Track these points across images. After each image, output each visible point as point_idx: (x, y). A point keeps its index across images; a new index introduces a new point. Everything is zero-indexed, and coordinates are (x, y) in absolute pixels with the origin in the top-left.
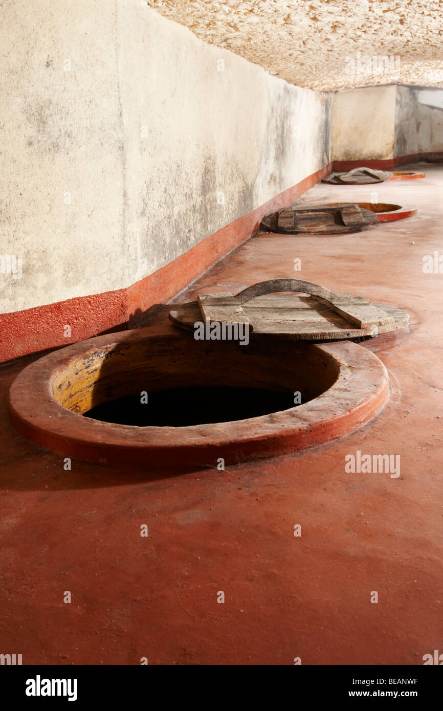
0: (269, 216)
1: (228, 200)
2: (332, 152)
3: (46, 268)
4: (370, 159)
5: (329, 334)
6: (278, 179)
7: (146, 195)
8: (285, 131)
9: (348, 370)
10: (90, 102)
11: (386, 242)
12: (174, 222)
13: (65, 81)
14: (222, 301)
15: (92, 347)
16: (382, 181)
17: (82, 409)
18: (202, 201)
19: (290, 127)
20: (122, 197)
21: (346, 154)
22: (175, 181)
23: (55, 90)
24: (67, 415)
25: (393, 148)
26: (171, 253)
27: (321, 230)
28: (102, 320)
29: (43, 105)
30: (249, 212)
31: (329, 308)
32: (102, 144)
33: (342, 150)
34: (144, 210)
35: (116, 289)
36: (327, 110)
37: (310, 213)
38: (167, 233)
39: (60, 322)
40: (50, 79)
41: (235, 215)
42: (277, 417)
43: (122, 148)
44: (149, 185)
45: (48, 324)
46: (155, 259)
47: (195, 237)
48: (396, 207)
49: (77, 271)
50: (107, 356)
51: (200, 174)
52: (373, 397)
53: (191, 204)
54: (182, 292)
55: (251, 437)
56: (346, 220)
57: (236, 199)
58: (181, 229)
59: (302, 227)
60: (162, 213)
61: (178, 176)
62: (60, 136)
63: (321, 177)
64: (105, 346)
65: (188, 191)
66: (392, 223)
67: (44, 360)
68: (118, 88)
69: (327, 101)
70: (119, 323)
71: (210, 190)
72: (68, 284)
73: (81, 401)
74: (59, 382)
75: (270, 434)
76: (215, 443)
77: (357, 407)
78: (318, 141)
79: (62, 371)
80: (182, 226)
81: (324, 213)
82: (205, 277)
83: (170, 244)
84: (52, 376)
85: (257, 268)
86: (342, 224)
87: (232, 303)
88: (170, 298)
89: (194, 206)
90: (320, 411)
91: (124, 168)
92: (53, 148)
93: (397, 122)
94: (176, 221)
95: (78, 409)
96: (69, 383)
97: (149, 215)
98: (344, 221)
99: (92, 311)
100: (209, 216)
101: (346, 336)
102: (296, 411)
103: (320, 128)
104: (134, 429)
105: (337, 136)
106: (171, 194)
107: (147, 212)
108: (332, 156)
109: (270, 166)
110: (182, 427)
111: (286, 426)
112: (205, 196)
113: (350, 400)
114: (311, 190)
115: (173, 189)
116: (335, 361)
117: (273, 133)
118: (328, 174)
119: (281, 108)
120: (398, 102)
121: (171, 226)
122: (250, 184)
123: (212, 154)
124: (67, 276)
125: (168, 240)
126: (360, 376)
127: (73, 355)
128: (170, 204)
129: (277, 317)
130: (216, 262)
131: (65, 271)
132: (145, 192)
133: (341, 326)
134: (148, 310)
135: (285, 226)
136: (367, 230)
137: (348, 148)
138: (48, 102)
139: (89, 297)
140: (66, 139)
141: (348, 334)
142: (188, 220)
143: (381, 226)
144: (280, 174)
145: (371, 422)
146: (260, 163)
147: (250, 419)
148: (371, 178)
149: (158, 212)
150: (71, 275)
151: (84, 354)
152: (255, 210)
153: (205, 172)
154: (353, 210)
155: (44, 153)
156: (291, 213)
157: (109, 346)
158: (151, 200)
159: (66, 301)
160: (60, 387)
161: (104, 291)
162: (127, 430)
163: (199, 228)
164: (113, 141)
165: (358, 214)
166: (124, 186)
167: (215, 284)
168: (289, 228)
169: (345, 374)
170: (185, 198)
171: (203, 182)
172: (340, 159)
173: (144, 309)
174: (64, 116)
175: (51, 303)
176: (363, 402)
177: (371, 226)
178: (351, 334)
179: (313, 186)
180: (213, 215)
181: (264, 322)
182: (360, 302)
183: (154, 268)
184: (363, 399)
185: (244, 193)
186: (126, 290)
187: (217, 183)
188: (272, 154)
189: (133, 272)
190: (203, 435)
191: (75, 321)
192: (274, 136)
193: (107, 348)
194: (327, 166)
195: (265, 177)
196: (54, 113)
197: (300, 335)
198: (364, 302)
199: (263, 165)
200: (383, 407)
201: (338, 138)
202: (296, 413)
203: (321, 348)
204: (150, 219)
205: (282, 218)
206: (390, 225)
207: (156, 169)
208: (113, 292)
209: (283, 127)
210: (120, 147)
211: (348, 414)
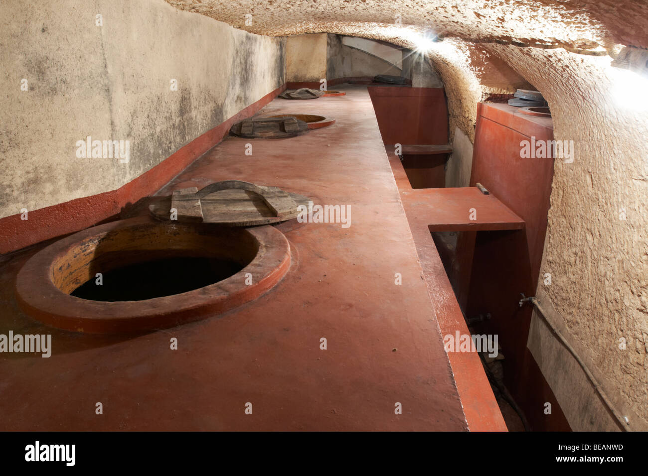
0: (236, 125)
1: (202, 117)
2: (286, 76)
3: (52, 179)
4: (311, 81)
5: (256, 221)
6: (243, 99)
7: (132, 122)
8: (248, 65)
9: (264, 249)
10: (80, 57)
11: (311, 144)
12: (156, 138)
13: (59, 42)
14: (186, 197)
15: (88, 236)
16: (318, 98)
17: (82, 281)
18: (180, 120)
19: (252, 62)
20: (110, 126)
21: (296, 77)
22: (156, 109)
23: (51, 49)
24: (57, 295)
25: (326, 74)
26: (155, 160)
27: (270, 135)
28: (99, 213)
29: (41, 60)
30: (220, 124)
31: (261, 199)
32: (91, 88)
33: (293, 75)
34: (130, 132)
35: (109, 191)
36: (281, 48)
37: (264, 123)
38: (151, 147)
39: (65, 217)
40: (46, 41)
41: (209, 126)
42: (208, 289)
43: (108, 90)
44: (134, 114)
45: (56, 218)
46: (142, 166)
47: (175, 146)
48: (322, 118)
49: (77, 180)
50: (100, 242)
51: (178, 102)
52: (277, 270)
53: (171, 123)
54: (165, 186)
55: (187, 307)
56: (287, 129)
57: (209, 116)
58: (163, 142)
59: (258, 134)
60: (146, 133)
61: (159, 105)
62: (57, 82)
63: (277, 94)
64: (98, 235)
65: (168, 115)
66: (318, 130)
67: (49, 249)
68: (103, 47)
69: (281, 42)
70: (112, 215)
71: (187, 112)
72: (70, 189)
73: (80, 276)
74: (59, 265)
75: (200, 304)
76: (160, 314)
77: (264, 278)
78: (275, 70)
79: (62, 256)
80: (164, 140)
81: (273, 123)
82: (185, 173)
83: (154, 154)
84: (54, 261)
85: (221, 166)
86: (284, 131)
87: (194, 198)
88: (156, 191)
89: (174, 125)
90: (239, 283)
91: (110, 105)
92: (51, 92)
93: (329, 57)
94: (158, 137)
95: (78, 281)
96: (68, 264)
97: (135, 136)
98: (286, 129)
99: (91, 208)
100: (187, 130)
101: (267, 223)
102: (222, 284)
103: (276, 61)
104: (105, 304)
105: (289, 66)
106: (153, 119)
107: (132, 134)
108: (286, 78)
109: (237, 90)
110: (141, 301)
111: (213, 296)
112: (183, 117)
113: (260, 273)
114: (270, 103)
115: (155, 114)
116: (257, 241)
117: (238, 68)
118: (283, 91)
119: (244, 50)
120: (328, 44)
121: (154, 141)
122: (220, 105)
123: (188, 87)
124: (69, 184)
125: (152, 151)
126: (271, 253)
127: (72, 243)
128: (153, 125)
129: (224, 208)
130: (194, 161)
131: (67, 180)
132: (130, 120)
133: (264, 214)
134: (137, 202)
135: (246, 133)
136: (301, 135)
137: (296, 74)
138: (45, 58)
139: (88, 197)
140: (61, 85)
141: (269, 221)
142: (169, 135)
143: (311, 132)
144: (245, 95)
145: (275, 287)
146: (228, 89)
147: (189, 292)
148: (310, 95)
149: (143, 132)
150: (72, 183)
151: (81, 242)
152: (226, 122)
153: (182, 100)
154: (292, 121)
155: (45, 96)
156: (251, 123)
157: (101, 234)
158: (136, 125)
159: (70, 202)
160: (61, 268)
161: (99, 193)
162: (100, 306)
163: (178, 139)
164: (100, 85)
165: (295, 124)
166: (111, 117)
167: (190, 179)
168: (248, 134)
169: (262, 253)
170: (165, 120)
171: (181, 107)
172: (292, 81)
173: (133, 202)
174: (59, 68)
175: (57, 204)
176: (268, 275)
177: (304, 132)
178: (270, 221)
179: (272, 100)
180: (190, 129)
181: (214, 213)
182: (282, 195)
183: (140, 172)
184: (269, 273)
185: (215, 111)
186: (117, 191)
187: (192, 107)
188: (238, 81)
189: (123, 178)
190: (154, 307)
191: (78, 215)
192: (239, 70)
193: (99, 236)
194: (283, 86)
195: (233, 98)
196: (50, 66)
197: (235, 223)
198: (285, 195)
199: (230, 89)
200: (284, 276)
201: (290, 67)
202: (222, 286)
203: (250, 231)
204: (136, 138)
205: (245, 126)
206: (316, 131)
207: (139, 103)
208: (107, 193)
209: (246, 62)
210: (106, 90)
211: (257, 284)
